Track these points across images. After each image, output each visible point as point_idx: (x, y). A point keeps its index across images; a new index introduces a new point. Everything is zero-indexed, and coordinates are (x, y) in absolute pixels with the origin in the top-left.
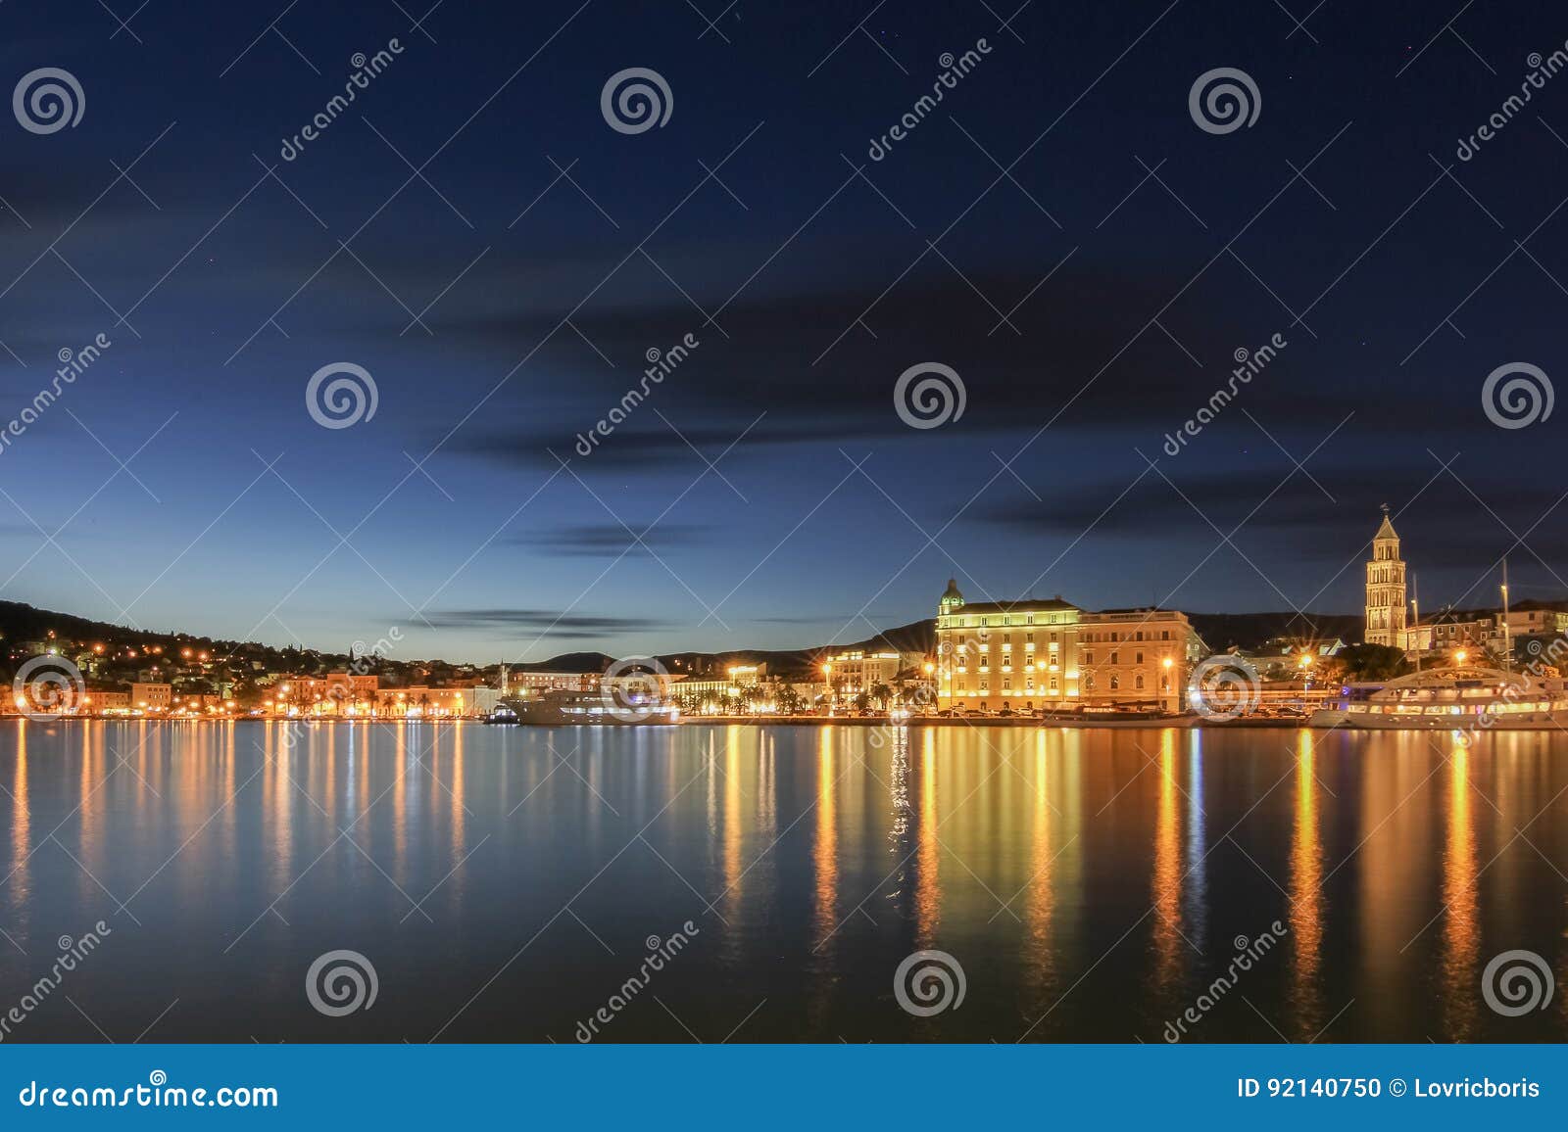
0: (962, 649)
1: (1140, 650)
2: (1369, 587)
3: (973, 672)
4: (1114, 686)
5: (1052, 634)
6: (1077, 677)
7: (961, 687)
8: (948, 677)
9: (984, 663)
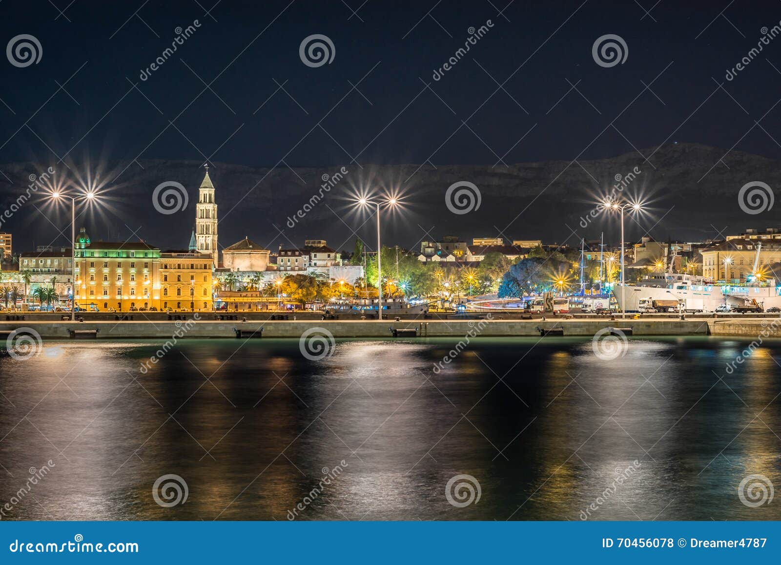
0: (92, 271)
1: (192, 274)
2: (198, 220)
3: (99, 285)
4: (179, 294)
5: (145, 263)
6: (159, 288)
7: (92, 293)
8: (84, 287)
9: (106, 279)
